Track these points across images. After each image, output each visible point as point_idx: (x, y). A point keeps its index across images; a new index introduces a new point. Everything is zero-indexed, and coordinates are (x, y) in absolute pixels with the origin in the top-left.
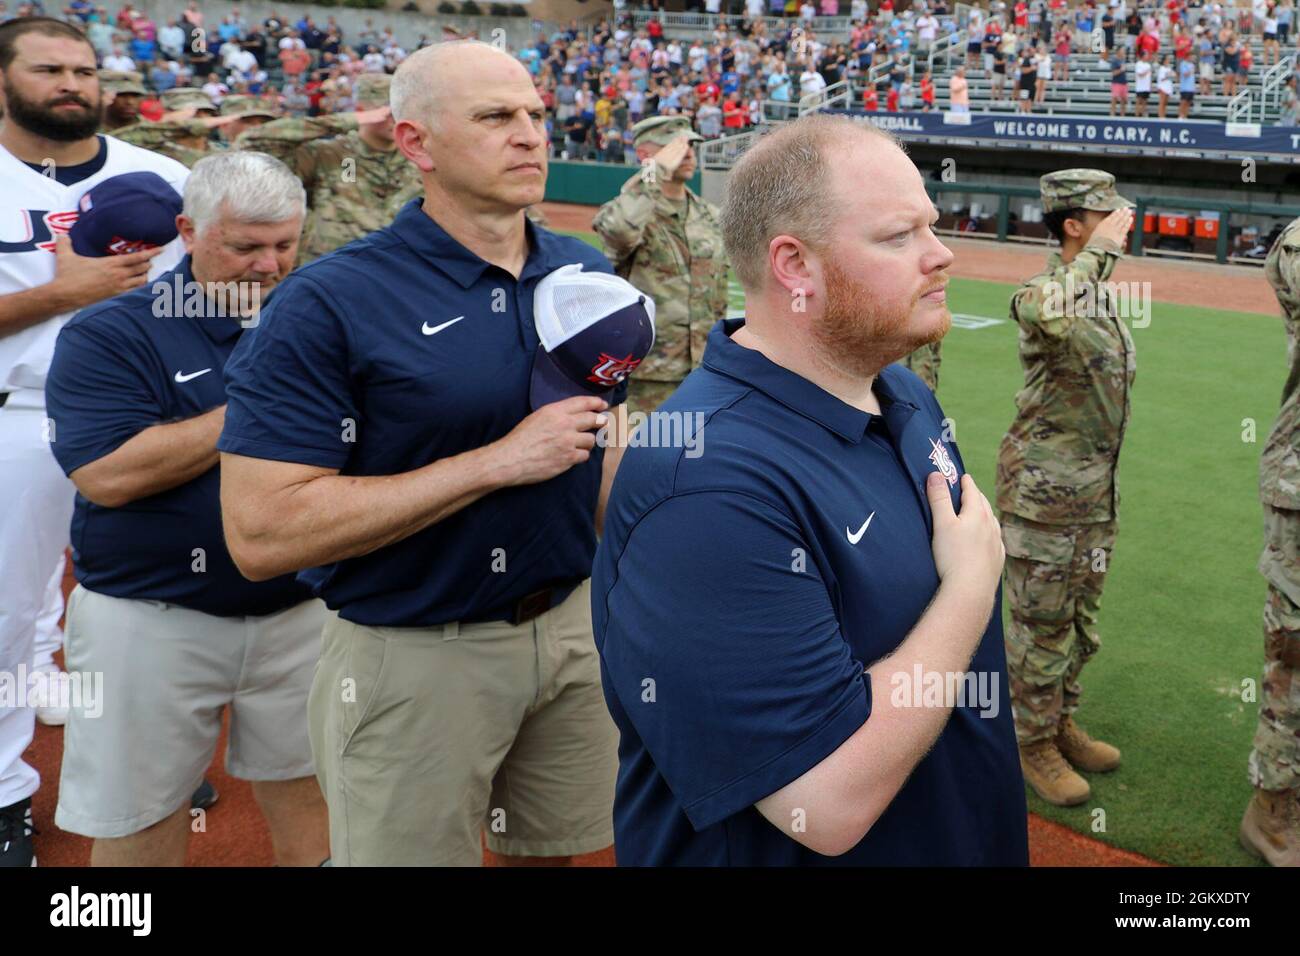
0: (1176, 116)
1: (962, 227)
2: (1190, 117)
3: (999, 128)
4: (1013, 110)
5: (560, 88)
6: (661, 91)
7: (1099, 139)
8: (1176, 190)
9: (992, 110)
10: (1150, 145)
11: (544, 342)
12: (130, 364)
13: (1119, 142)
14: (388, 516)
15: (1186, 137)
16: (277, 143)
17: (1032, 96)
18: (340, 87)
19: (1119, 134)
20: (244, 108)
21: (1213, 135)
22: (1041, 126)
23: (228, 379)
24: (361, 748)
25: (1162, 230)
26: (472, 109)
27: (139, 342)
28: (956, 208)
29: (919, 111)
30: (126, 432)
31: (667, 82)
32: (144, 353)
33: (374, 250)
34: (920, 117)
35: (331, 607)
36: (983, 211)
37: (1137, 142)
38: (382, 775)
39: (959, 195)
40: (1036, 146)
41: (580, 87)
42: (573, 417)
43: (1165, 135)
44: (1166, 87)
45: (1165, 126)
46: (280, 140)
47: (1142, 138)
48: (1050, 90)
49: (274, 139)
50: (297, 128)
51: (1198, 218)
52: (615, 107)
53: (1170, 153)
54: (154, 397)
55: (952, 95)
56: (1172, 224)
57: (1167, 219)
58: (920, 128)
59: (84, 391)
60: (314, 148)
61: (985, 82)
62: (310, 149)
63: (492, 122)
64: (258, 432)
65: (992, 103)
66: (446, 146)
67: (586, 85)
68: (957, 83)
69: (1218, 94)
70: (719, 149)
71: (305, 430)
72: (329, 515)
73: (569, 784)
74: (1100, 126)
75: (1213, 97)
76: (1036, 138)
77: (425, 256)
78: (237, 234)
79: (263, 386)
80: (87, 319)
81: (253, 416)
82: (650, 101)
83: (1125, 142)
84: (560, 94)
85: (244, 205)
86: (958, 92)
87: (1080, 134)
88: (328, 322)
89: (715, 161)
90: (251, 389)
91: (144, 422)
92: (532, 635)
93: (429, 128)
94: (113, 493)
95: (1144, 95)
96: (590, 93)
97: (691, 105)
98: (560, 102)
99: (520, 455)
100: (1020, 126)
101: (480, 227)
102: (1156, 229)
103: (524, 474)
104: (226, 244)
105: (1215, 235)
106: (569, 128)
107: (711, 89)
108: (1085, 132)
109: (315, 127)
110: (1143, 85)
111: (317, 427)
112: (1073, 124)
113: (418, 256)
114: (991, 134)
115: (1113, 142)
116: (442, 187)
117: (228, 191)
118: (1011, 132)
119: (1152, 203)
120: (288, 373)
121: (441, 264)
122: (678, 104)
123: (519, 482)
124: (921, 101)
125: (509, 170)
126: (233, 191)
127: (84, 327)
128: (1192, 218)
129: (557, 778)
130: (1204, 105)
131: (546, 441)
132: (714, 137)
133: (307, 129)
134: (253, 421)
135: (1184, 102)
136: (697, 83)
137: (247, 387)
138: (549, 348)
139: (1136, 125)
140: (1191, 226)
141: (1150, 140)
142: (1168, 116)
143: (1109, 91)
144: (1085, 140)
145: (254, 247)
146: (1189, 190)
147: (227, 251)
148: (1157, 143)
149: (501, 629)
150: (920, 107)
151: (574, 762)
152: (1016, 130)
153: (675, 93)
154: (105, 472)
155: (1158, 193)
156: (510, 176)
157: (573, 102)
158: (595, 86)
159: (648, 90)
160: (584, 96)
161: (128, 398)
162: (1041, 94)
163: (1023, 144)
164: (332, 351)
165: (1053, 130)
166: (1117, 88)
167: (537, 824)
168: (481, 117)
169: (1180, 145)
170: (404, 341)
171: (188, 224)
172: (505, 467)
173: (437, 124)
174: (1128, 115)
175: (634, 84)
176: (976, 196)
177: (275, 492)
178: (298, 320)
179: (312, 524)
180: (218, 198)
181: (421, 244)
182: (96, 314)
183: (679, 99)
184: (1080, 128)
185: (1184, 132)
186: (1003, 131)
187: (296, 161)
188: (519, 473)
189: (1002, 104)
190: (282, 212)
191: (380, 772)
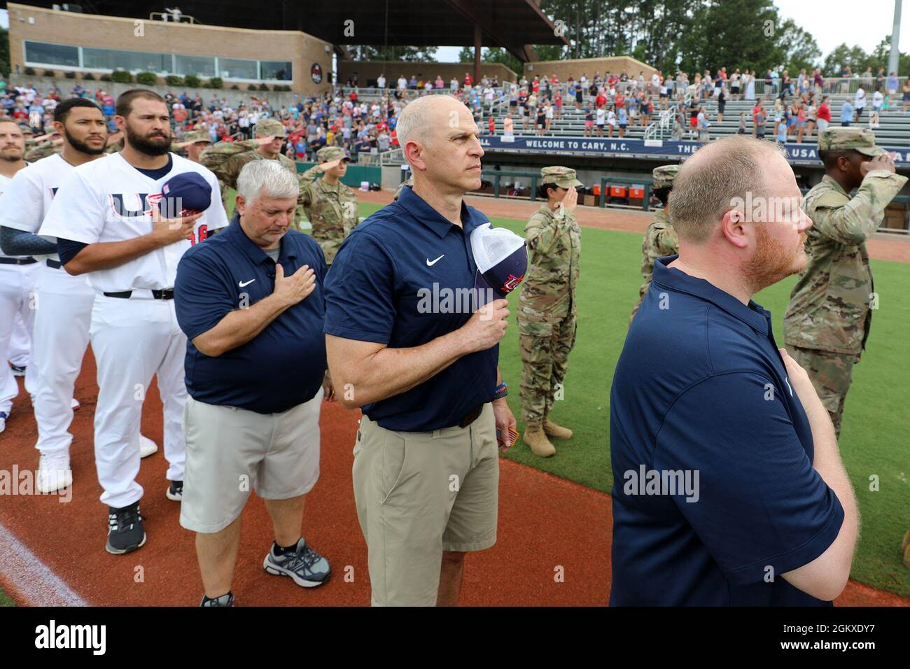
0: (617, 137)
1: (511, 193)
2: (624, 137)
3: (529, 144)
4: (534, 135)
5: (309, 126)
6: (359, 127)
7: (580, 149)
8: (620, 174)
9: (524, 134)
10: (606, 151)
11: (479, 268)
12: (216, 277)
13: (590, 150)
14: (418, 373)
15: (624, 147)
16: (221, 155)
17: (544, 127)
18: (202, 127)
19: (590, 146)
20: (196, 138)
21: (638, 146)
22: (550, 142)
23: (327, 292)
24: (393, 501)
25: (613, 194)
26: (450, 134)
27: (221, 265)
28: (507, 184)
29: (487, 136)
30: (220, 315)
31: (362, 122)
32: (223, 271)
33: (396, 216)
34: (489, 138)
35: (371, 419)
36: (521, 186)
37: (599, 150)
38: (406, 515)
39: (508, 178)
40: (549, 152)
41: (319, 126)
42: (499, 311)
43: (613, 146)
44: (613, 122)
45: (614, 142)
46: (223, 154)
47: (602, 148)
48: (552, 124)
49: (220, 153)
50: (230, 147)
51: (630, 188)
52: (337, 136)
53: (617, 155)
54: (230, 295)
55: (505, 128)
56: (617, 191)
57: (614, 189)
58: (489, 144)
59: (195, 293)
60: (237, 158)
61: (519, 121)
62: (235, 159)
63: (459, 141)
64: (350, 324)
65: (524, 131)
66: (434, 156)
67: (322, 125)
68: (507, 121)
69: (638, 125)
70: (389, 156)
71: (375, 322)
72: (391, 372)
73: (477, 513)
74: (580, 142)
75: (635, 127)
76: (548, 148)
77: (420, 220)
78: (269, 205)
79: (350, 297)
80: (194, 254)
81: (348, 314)
82: (353, 132)
83: (593, 150)
84: (309, 130)
85: (274, 189)
86: (508, 125)
87: (570, 146)
88: (383, 259)
89: (387, 162)
90: (344, 298)
91: (227, 310)
92: (469, 433)
93: (424, 146)
94: (216, 349)
95: (601, 126)
96: (324, 129)
97: (374, 134)
98: (309, 133)
99: (479, 334)
100: (539, 142)
101: (447, 202)
102: (609, 194)
103: (482, 345)
104: (263, 210)
105: (642, 197)
106: (313, 146)
107: (384, 126)
108: (572, 145)
109: (239, 147)
110: (600, 121)
111: (379, 320)
112: (566, 141)
113: (417, 220)
114: (525, 146)
115: (587, 150)
116: (428, 179)
117: (265, 181)
118: (535, 145)
119: (610, 180)
120: (363, 289)
121: (428, 224)
122: (368, 134)
123: (478, 349)
124: (488, 130)
125: (467, 169)
126: (267, 182)
127: (194, 258)
128: (628, 188)
129: (470, 509)
130: (631, 131)
131: (490, 326)
132: (386, 150)
133: (235, 148)
134: (348, 317)
135: (621, 129)
136: (376, 123)
137: (341, 297)
138: (482, 272)
139: (599, 141)
140: (627, 192)
141: (605, 149)
142: (614, 137)
143: (584, 124)
144: (572, 149)
145: (277, 212)
146: (626, 174)
147: (263, 214)
148: (609, 150)
149: (457, 431)
150: (488, 134)
151: (481, 500)
152: (537, 144)
153: (366, 128)
154: (212, 337)
155: (609, 175)
156: (468, 173)
157: (316, 133)
158: (326, 125)
159: (352, 127)
160: (321, 129)
161: (219, 296)
162: (548, 126)
163: (542, 152)
164: (384, 276)
165: (556, 145)
166: (588, 123)
167: (460, 535)
168: (454, 139)
169: (621, 151)
170: (419, 270)
171: (242, 199)
172: (472, 342)
173: (429, 143)
174: (593, 136)
175: (345, 124)
176: (518, 178)
177: (363, 359)
178: (367, 258)
179: (383, 377)
180: (260, 185)
181: (416, 212)
182: (199, 250)
183: (369, 131)
184: (570, 143)
185: (623, 145)
186: (530, 145)
187: (229, 165)
188: (479, 345)
189: (529, 131)
190: (292, 193)
191: (404, 513)
